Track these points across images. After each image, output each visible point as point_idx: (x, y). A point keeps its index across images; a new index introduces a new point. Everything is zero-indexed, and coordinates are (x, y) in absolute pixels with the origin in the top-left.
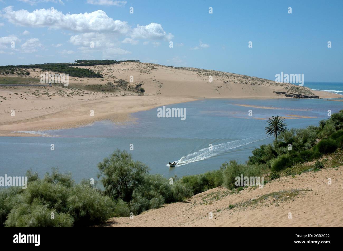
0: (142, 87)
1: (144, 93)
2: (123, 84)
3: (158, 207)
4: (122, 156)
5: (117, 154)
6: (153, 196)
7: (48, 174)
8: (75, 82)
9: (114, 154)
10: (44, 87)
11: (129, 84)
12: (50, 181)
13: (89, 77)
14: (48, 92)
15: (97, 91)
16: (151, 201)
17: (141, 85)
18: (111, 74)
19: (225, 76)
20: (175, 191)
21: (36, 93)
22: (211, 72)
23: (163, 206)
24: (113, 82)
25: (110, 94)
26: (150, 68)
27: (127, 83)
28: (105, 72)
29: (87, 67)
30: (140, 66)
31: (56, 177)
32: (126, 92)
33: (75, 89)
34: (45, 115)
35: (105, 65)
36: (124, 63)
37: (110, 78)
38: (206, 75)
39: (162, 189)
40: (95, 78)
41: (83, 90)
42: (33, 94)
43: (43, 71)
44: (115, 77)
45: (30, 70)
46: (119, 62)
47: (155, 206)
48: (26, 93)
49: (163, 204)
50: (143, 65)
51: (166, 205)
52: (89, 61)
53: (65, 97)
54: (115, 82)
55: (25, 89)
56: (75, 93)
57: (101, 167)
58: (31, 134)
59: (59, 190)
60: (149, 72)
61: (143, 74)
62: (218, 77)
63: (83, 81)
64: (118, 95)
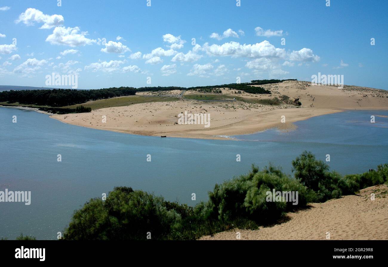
0: (300, 101)
1: (301, 106)
2: (285, 98)
3: (338, 198)
4: (309, 156)
5: (305, 155)
6: (334, 189)
7: (266, 167)
8: (252, 97)
9: (303, 154)
10: (231, 102)
11: (290, 99)
12: (267, 172)
13: (261, 93)
14: (234, 106)
15: (267, 105)
16: (333, 192)
17: (298, 99)
18: (276, 91)
19: (364, 91)
20: (349, 186)
21: (226, 106)
22: (352, 87)
23: (342, 197)
24: (278, 97)
25: (276, 106)
26: (305, 86)
27: (288, 98)
28: (272, 89)
29: (260, 86)
30: (298, 84)
31: (271, 169)
32: (288, 105)
33: (252, 103)
34: (233, 124)
35: (272, 84)
36: (286, 81)
37: (276, 94)
38: (348, 90)
39: (339, 183)
40: (265, 94)
41: (257, 104)
42: (224, 107)
43: (230, 89)
44: (280, 93)
45: (221, 89)
46: (282, 81)
47: (336, 196)
48: (219, 106)
49: (342, 195)
50: (300, 83)
51: (344, 196)
52: (261, 81)
53: (245, 109)
54: (280, 97)
55: (219, 103)
56: (252, 106)
57: (294, 164)
58: (224, 138)
59: (275, 179)
60: (305, 89)
61: (300, 90)
62: (358, 91)
63: (257, 96)
64: (282, 107)
